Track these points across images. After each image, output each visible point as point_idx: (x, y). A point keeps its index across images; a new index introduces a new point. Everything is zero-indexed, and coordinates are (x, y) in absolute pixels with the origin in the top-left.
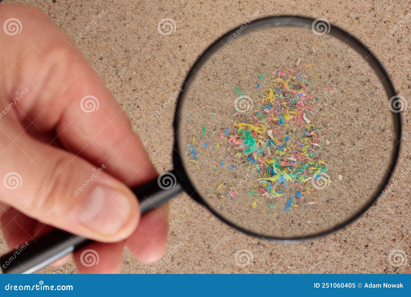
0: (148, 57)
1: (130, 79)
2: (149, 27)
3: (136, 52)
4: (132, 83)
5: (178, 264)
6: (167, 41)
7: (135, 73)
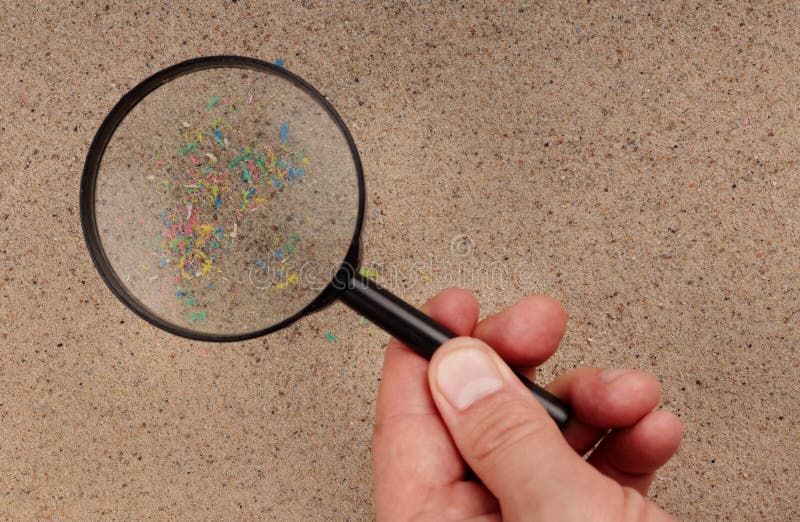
0: (321, 431)
1: (363, 420)
2: (292, 466)
3: (331, 448)
4: (364, 414)
5: (477, 154)
6: (283, 432)
7: (352, 423)
